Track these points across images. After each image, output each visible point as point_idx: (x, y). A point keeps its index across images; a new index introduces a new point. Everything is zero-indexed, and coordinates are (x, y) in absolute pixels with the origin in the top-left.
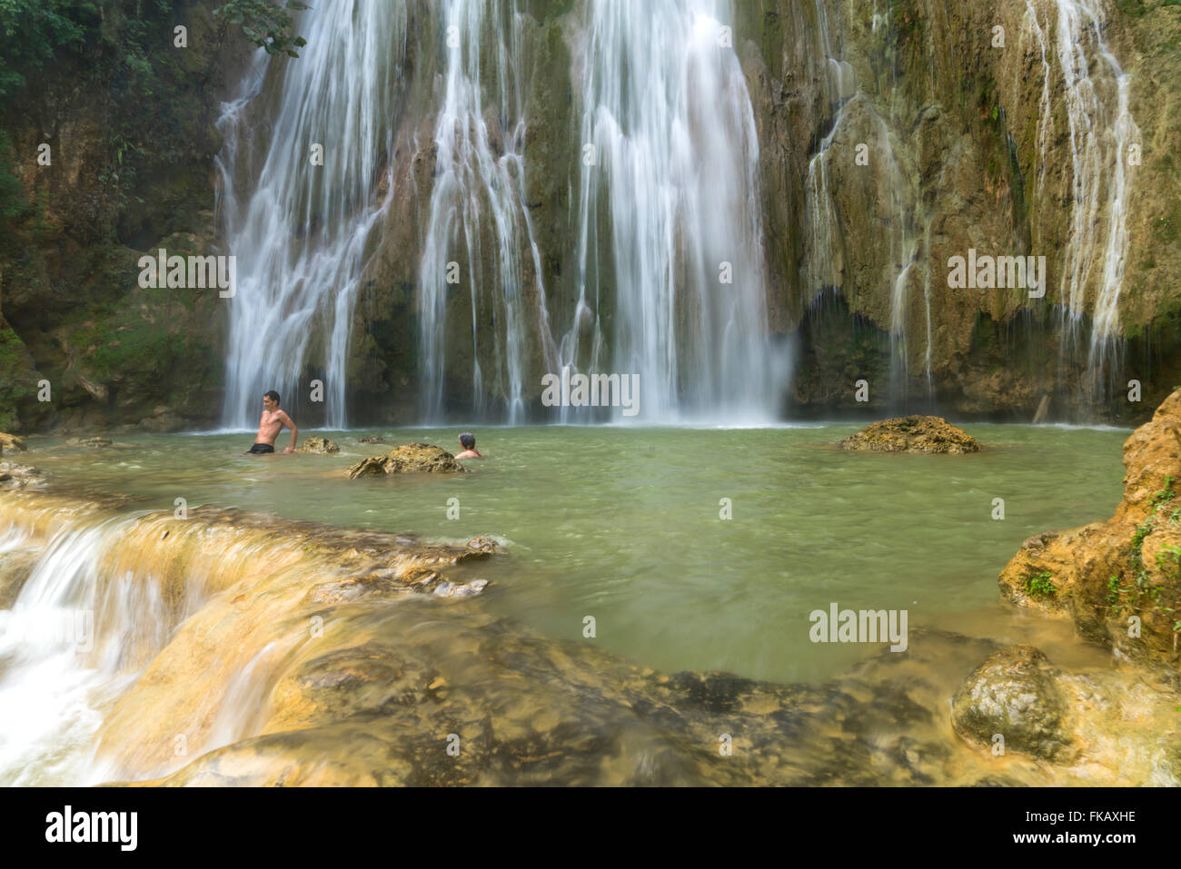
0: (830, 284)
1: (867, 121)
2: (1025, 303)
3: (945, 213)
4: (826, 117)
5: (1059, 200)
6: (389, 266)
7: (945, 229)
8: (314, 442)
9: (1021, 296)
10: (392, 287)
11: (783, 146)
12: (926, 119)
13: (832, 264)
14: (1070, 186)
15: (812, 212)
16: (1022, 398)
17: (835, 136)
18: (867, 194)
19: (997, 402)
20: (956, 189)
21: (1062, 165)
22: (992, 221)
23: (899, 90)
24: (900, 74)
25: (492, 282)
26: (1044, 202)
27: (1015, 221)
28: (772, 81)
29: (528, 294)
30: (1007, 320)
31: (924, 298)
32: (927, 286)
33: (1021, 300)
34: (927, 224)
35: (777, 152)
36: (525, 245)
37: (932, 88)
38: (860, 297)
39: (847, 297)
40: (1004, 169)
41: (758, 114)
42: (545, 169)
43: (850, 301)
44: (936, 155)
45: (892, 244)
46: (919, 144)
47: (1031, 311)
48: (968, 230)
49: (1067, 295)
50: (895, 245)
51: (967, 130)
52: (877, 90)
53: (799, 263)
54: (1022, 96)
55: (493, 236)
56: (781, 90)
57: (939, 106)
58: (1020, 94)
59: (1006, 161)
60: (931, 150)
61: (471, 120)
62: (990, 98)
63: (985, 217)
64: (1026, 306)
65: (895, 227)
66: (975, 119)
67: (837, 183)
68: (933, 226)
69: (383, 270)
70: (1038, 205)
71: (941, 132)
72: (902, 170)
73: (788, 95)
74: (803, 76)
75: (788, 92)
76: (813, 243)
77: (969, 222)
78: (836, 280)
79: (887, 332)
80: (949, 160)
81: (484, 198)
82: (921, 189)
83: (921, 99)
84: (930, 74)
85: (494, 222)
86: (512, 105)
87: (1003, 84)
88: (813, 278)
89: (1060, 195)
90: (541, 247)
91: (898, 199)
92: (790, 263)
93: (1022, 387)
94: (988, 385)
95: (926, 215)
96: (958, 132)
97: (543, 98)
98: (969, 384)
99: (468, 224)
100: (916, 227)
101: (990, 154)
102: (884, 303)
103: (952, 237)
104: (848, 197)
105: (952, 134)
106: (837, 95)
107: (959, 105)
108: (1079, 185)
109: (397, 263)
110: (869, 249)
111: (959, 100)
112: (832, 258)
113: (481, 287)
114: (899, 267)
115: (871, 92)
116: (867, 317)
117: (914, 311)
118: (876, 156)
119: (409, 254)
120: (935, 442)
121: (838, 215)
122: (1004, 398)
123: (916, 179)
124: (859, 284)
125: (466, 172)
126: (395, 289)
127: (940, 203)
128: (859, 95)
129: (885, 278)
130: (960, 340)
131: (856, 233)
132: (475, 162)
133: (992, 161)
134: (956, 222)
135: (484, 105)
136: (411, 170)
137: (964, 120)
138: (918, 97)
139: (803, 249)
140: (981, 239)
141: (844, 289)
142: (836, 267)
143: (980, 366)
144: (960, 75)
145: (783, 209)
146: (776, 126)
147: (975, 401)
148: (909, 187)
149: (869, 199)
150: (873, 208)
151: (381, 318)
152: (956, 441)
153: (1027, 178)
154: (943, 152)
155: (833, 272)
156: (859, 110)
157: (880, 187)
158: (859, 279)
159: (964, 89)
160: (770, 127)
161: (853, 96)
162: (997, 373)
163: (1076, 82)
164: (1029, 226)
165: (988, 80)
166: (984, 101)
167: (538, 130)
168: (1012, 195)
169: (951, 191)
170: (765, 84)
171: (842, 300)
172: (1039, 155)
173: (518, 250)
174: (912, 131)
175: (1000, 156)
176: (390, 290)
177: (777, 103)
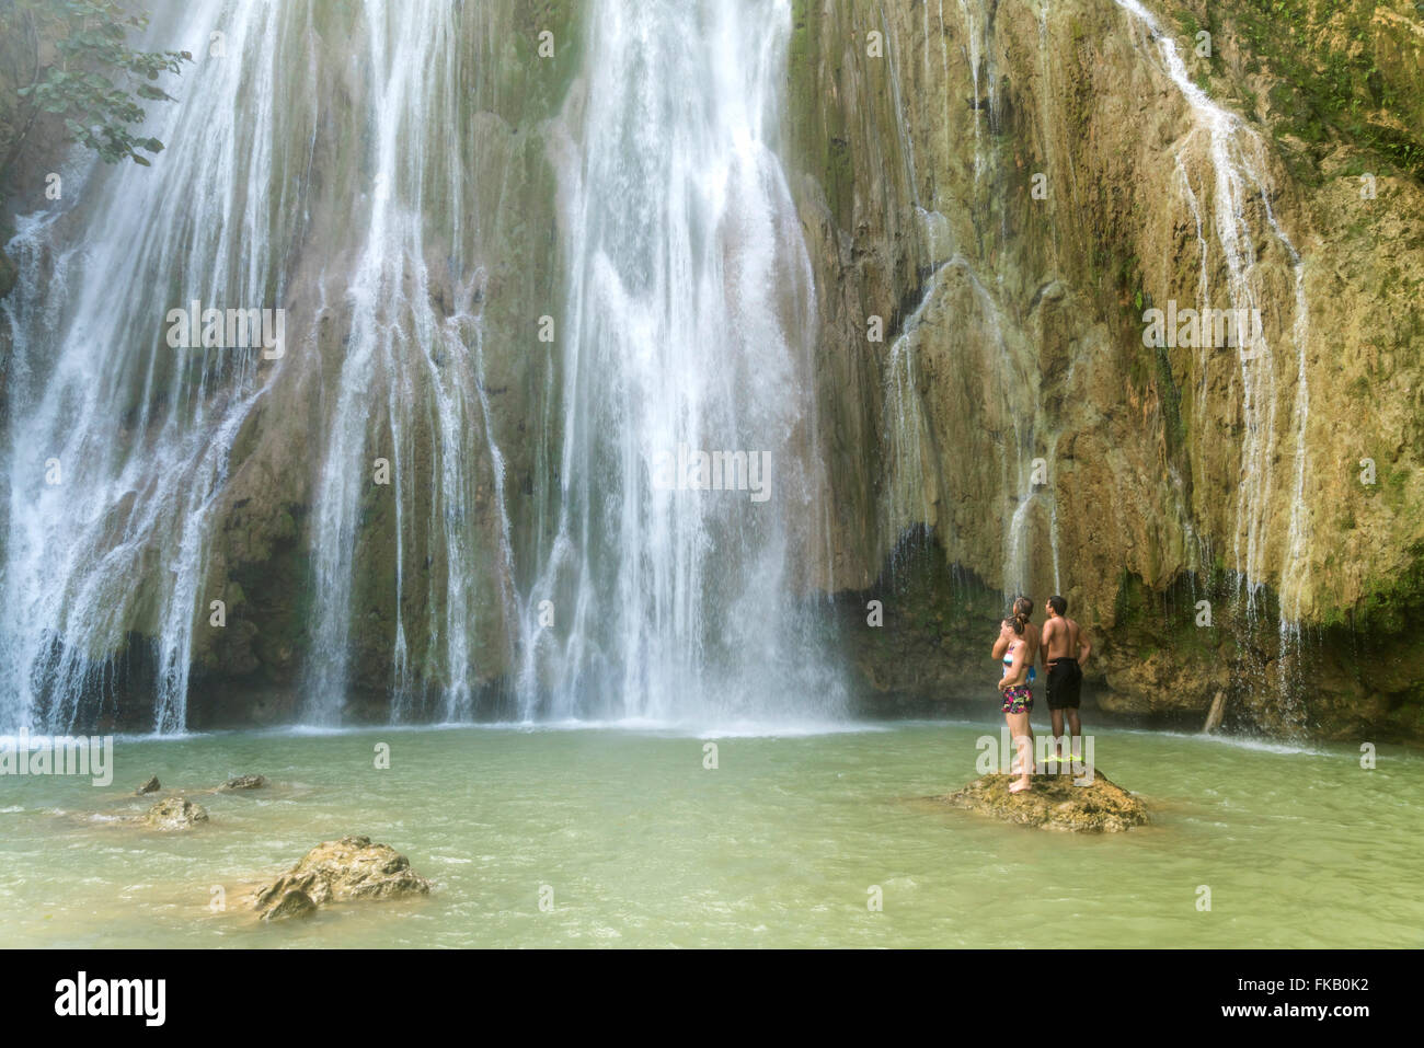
0: (920, 521)
1: (967, 294)
2: (1187, 564)
3: (1076, 429)
4: (913, 286)
5: (1227, 426)
6: (271, 476)
7: (1076, 452)
8: (168, 806)
9: (1182, 553)
10: (275, 512)
11: (853, 323)
12: (1046, 298)
13: (923, 492)
14: (1239, 408)
15: (894, 418)
16: (1188, 695)
17: (925, 312)
18: (968, 395)
19: (1153, 699)
20: (1089, 397)
21: (1228, 379)
22: (1138, 445)
23: (1011, 255)
24: (1012, 234)
25: (428, 504)
26: (1207, 428)
27: (1170, 447)
28: (839, 233)
29: (482, 522)
30: (1164, 586)
31: (1050, 547)
32: (1054, 530)
33: (1182, 558)
34: (1052, 442)
35: (845, 332)
36: (482, 449)
37: (1054, 257)
38: (962, 541)
39: (943, 538)
40: (1152, 373)
41: (821, 277)
42: (515, 337)
43: (948, 545)
44: (1061, 348)
45: (1004, 468)
46: (1038, 333)
47: (1196, 574)
48: (1107, 456)
49: (1244, 557)
50: (1009, 468)
51: (1100, 318)
52: (981, 253)
53: (877, 490)
54: (1174, 281)
55: (434, 437)
56: (851, 247)
57: (1065, 282)
58: (1170, 279)
59: (1155, 366)
60: (1055, 341)
61: (407, 260)
62: (1131, 279)
63: (1129, 440)
64: (1189, 567)
65: (1009, 443)
66: (1112, 305)
67: (927, 378)
68: (1060, 445)
69: (262, 483)
70: (1199, 431)
71: (1067, 317)
72: (1016, 365)
73: (861, 253)
74: (882, 230)
75: (860, 249)
76: (895, 460)
77: (1108, 445)
78: (929, 518)
79: (1000, 593)
80: (1079, 358)
81: (423, 380)
82: (1042, 392)
83: (1039, 270)
84: (1050, 238)
85: (435, 413)
86: (469, 243)
87: (1148, 263)
88: (896, 511)
89: (1227, 420)
90: (506, 452)
91: (1011, 404)
92: (863, 488)
93: (1188, 678)
94: (1141, 675)
95: (1050, 429)
96: (1090, 319)
97: (514, 236)
98: (1115, 671)
99: (397, 415)
100: (1037, 444)
101: (1133, 354)
102: (994, 553)
103: (1086, 464)
104: (943, 398)
105: (1082, 321)
106: (927, 256)
107: (1091, 284)
108: (1252, 407)
109: (284, 474)
110: (973, 472)
111: (1090, 277)
112: (923, 484)
113: (412, 512)
114: (1014, 499)
115: (971, 254)
116: (972, 570)
117: (1036, 564)
118: (980, 344)
119: (304, 459)
120: (1085, 812)
121: (930, 423)
122: (1164, 694)
123: (1035, 379)
124: (960, 522)
125: (396, 341)
126: (280, 513)
127: (1067, 414)
128: (957, 259)
129: (996, 514)
130: (1100, 609)
131: (954, 448)
132: (410, 324)
133: (1136, 363)
134: (1089, 444)
135: (428, 241)
136: (314, 333)
137: (1097, 304)
138: (1035, 266)
139: (883, 469)
140: (1124, 469)
141: (939, 528)
142: (927, 497)
143: (1130, 647)
144: (1090, 244)
145: (855, 410)
146: (843, 295)
147: (1124, 696)
148: (1026, 388)
149: (972, 404)
150: (978, 417)
151: (254, 558)
152: (1113, 809)
153: (1184, 391)
154: (1071, 345)
155: (924, 503)
156: (956, 280)
157: (987, 387)
158: (960, 515)
159: (1097, 264)
160: (836, 296)
161: (948, 260)
162: (1152, 658)
163: (1242, 268)
164: (1188, 456)
165: (1128, 256)
166: (1123, 282)
167: (504, 280)
168: (1163, 410)
169: (1083, 400)
170: (830, 237)
171: (937, 544)
172: (1198, 363)
173: (471, 458)
174: (1029, 313)
175: (1146, 357)
176: (271, 513)
177: (846, 262)
